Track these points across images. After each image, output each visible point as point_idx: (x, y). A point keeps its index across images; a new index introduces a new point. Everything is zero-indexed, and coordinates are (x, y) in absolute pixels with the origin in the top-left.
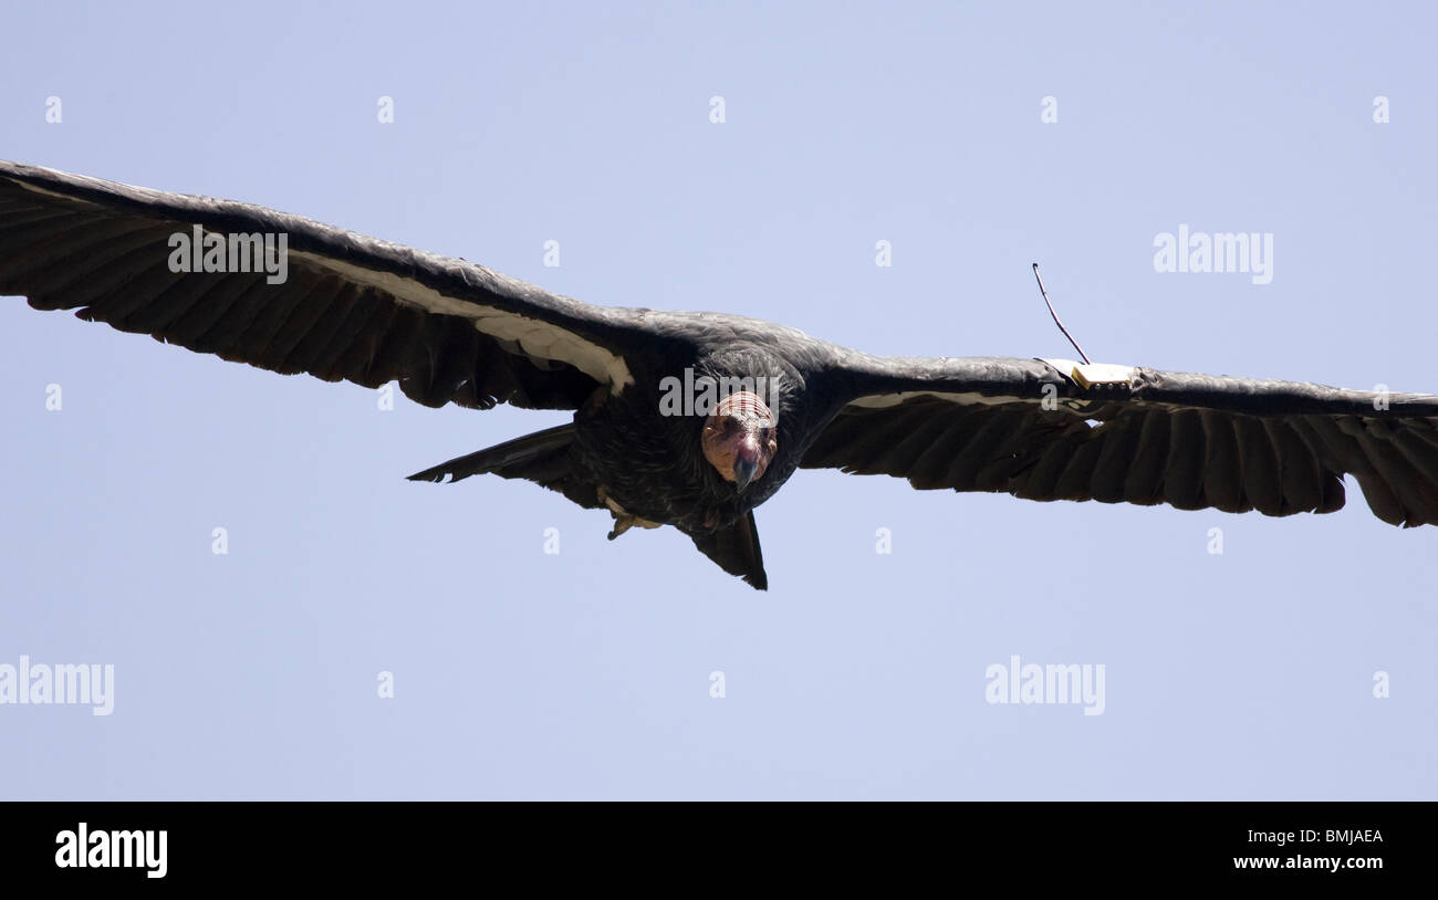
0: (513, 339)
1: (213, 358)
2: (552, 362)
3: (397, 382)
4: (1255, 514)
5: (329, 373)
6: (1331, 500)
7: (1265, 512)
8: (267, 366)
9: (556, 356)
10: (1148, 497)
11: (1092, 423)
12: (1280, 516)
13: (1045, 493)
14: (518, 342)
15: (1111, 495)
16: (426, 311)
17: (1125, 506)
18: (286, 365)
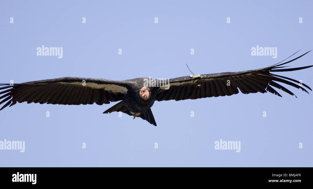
0: (110, 90)
1: (67, 105)
2: (117, 93)
3: (95, 103)
4: (226, 96)
5: (85, 104)
6: (237, 92)
7: (228, 95)
8: (75, 104)
9: (118, 91)
10: (210, 96)
11: (199, 85)
12: (230, 96)
13: (195, 98)
14: (111, 91)
15: (205, 96)
16: (96, 89)
17: (207, 98)
18: (78, 104)
